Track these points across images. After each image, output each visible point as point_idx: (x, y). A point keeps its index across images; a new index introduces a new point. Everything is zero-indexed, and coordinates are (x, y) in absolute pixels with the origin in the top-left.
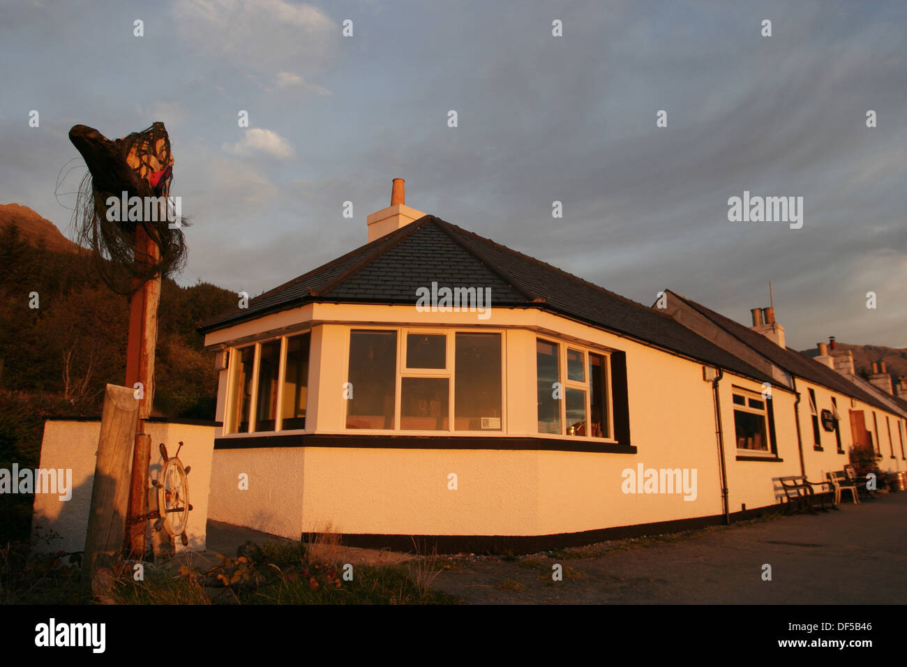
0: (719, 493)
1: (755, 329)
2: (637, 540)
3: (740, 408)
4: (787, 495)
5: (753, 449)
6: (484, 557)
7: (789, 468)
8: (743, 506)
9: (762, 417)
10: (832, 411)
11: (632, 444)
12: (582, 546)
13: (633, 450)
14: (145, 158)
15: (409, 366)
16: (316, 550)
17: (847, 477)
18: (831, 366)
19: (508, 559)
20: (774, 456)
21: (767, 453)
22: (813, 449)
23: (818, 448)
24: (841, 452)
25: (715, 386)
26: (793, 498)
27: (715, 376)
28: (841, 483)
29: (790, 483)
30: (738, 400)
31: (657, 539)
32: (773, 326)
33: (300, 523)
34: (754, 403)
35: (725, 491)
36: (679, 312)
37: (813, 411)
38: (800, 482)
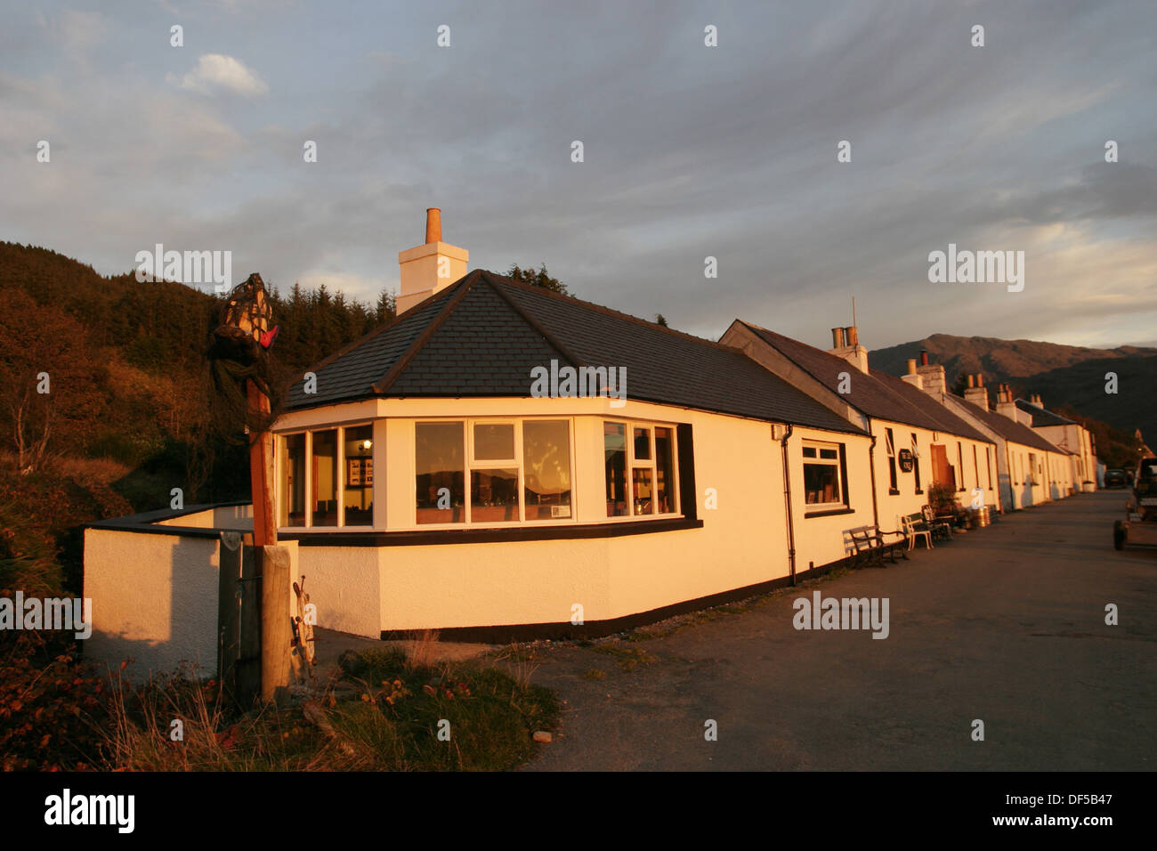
0: (787, 554)
1: (834, 352)
2: (704, 612)
3: (810, 461)
4: (857, 547)
5: (824, 501)
6: (561, 643)
7: (861, 517)
8: (811, 564)
9: (834, 467)
10: (911, 451)
11: (698, 518)
12: (651, 624)
13: (700, 524)
14: (256, 321)
15: (477, 458)
16: (417, 653)
17: (924, 520)
18: (920, 386)
19: (584, 645)
20: (845, 507)
21: (839, 505)
22: (888, 493)
23: (894, 491)
24: (919, 492)
25: (784, 444)
26: (863, 551)
27: (784, 433)
28: (916, 527)
29: (860, 535)
30: (808, 452)
31: (723, 610)
32: (855, 348)
33: (379, 622)
34: (825, 454)
35: (792, 552)
36: (751, 345)
37: (889, 452)
38: (872, 533)
